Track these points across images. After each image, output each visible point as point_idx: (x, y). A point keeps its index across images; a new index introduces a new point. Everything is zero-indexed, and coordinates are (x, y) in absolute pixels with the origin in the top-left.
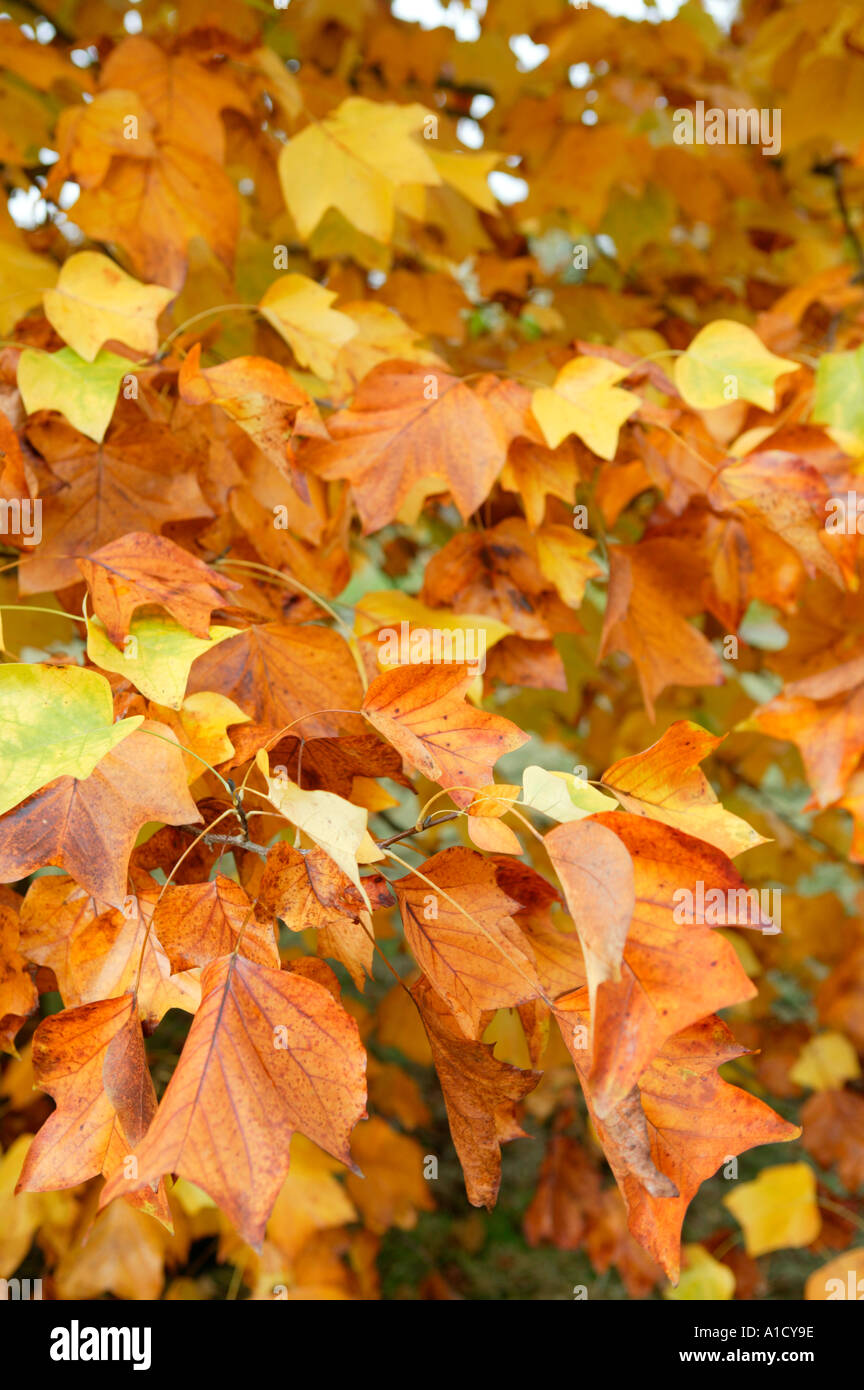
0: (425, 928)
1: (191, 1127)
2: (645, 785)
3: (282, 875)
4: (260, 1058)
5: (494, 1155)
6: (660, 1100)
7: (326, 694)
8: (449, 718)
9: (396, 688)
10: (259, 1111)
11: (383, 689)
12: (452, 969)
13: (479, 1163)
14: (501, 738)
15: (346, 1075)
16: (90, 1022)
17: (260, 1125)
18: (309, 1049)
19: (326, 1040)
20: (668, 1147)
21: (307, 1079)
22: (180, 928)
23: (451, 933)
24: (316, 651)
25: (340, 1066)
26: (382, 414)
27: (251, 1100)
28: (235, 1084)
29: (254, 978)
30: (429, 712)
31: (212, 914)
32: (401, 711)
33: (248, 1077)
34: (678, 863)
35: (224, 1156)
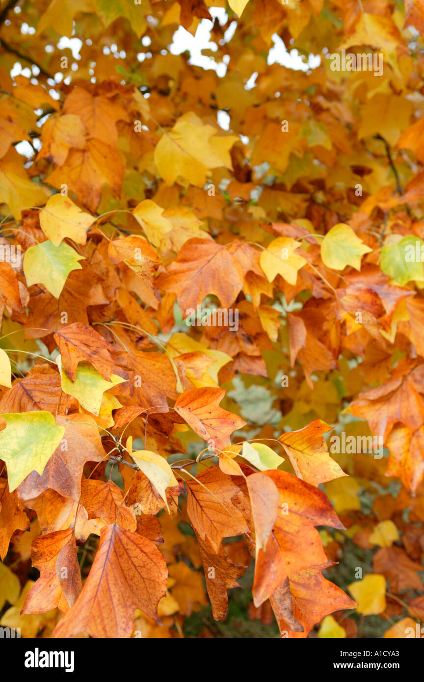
0: (199, 501)
1: (93, 609)
2: (297, 442)
3: (139, 485)
4: (123, 573)
5: (225, 599)
6: (297, 585)
7: (160, 382)
8: (212, 413)
9: (190, 398)
10: (122, 600)
11: (184, 399)
12: (209, 519)
13: (218, 602)
14: (234, 423)
15: (158, 578)
16: (55, 540)
17: (122, 607)
18: (144, 566)
19: (151, 563)
20: (300, 606)
21: (142, 579)
22: (93, 501)
23: (210, 503)
24: (156, 363)
25: (156, 574)
26: (190, 263)
27: (119, 595)
28: (113, 588)
29: (123, 535)
30: (203, 410)
31: (107, 496)
32: (191, 409)
33: (118, 584)
34: (304, 494)
35: (106, 621)
